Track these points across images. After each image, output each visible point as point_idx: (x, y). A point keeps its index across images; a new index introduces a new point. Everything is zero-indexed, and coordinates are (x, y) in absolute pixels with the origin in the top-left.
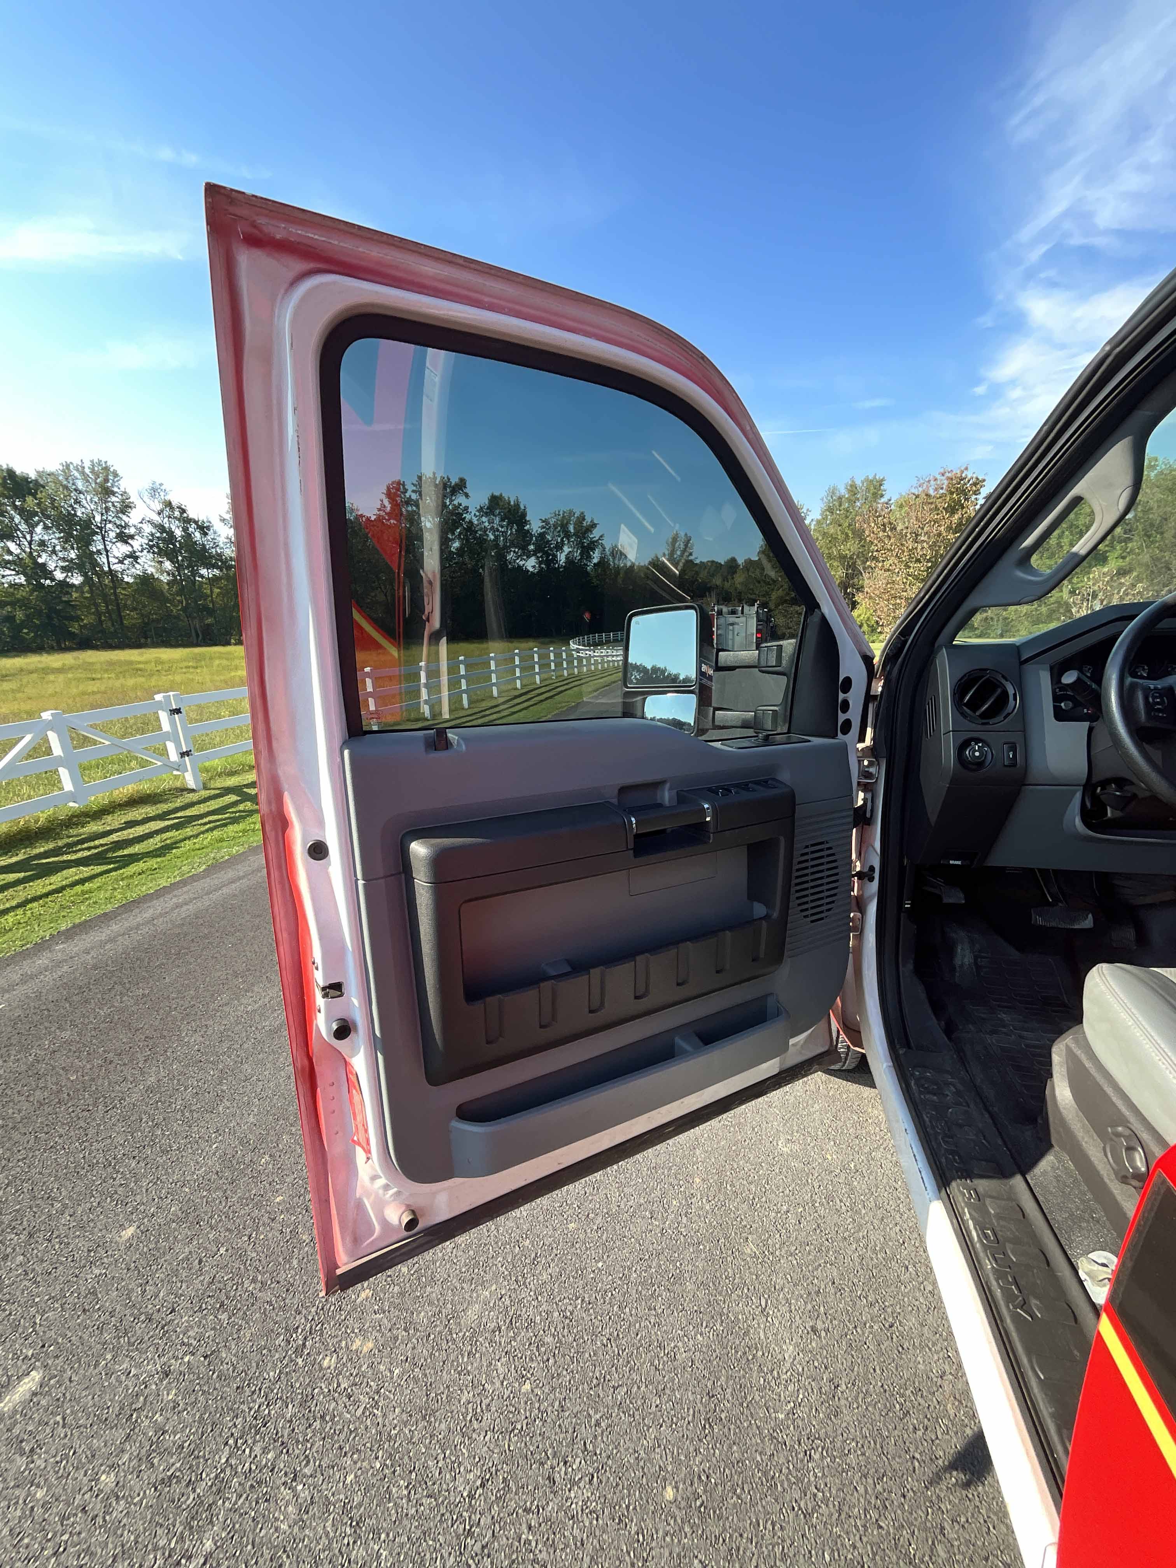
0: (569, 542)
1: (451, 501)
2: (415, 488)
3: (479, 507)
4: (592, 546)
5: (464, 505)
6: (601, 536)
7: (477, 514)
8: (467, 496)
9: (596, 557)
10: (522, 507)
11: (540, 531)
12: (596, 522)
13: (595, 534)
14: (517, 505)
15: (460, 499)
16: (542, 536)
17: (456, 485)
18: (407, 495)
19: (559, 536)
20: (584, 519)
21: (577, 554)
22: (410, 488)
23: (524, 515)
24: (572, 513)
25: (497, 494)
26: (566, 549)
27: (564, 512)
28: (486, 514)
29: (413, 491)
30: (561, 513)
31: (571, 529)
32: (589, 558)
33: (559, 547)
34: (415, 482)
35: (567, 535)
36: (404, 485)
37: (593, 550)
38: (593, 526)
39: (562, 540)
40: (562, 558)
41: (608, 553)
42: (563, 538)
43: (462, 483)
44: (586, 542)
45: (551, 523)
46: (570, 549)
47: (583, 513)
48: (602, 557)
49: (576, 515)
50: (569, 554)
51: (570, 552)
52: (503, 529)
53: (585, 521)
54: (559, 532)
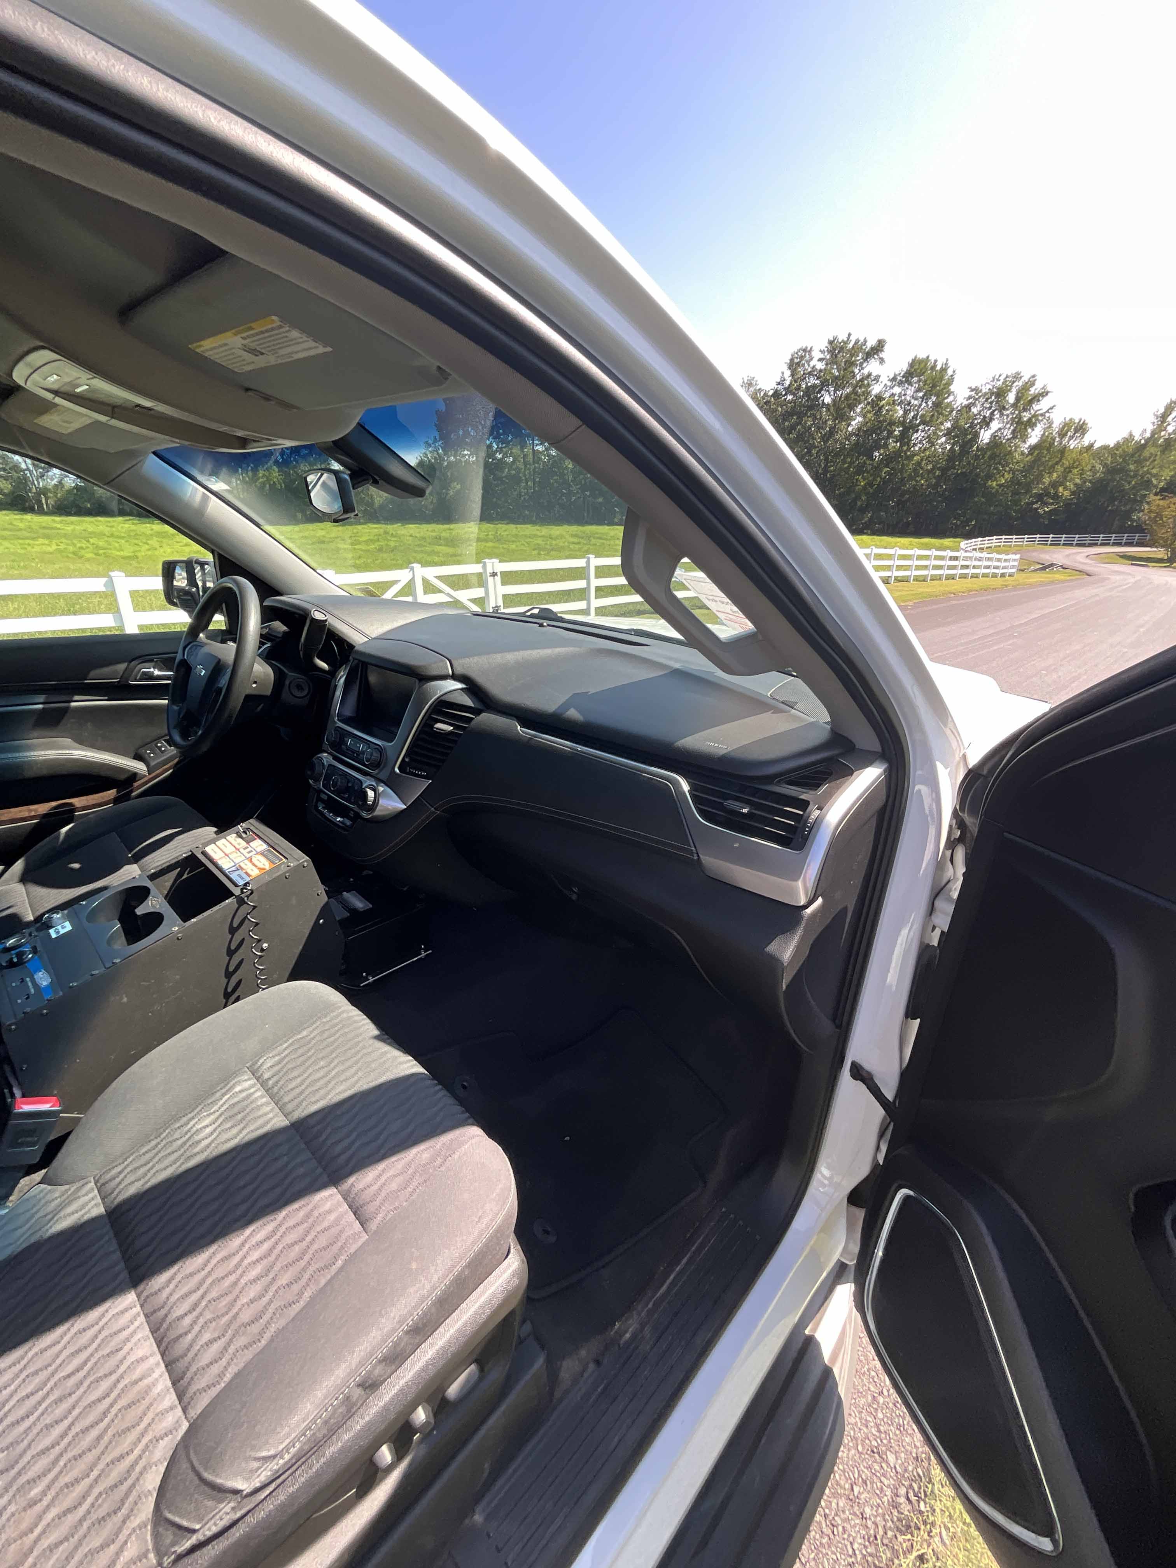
0: (1002, 414)
1: (862, 369)
2: (822, 356)
3: (891, 376)
4: (1034, 421)
5: (874, 374)
6: (1052, 408)
7: (889, 384)
8: (882, 361)
9: (1035, 436)
10: (950, 373)
11: (965, 402)
12: (1048, 389)
13: (1043, 405)
14: (944, 370)
15: (872, 367)
16: (966, 409)
17: (872, 349)
18: (812, 364)
19: (990, 408)
20: (1033, 384)
21: (1008, 434)
22: (817, 355)
23: (949, 382)
24: (1017, 376)
25: (922, 356)
26: (995, 425)
27: (1007, 377)
28: (901, 383)
29: (820, 360)
30: (1002, 379)
31: (1011, 398)
32: (1025, 437)
33: (986, 423)
34: (823, 348)
35: (1002, 407)
36: (811, 351)
37: (1034, 426)
39: (992, 414)
40: (985, 436)
41: (1055, 431)
42: (994, 411)
43: (880, 346)
44: (1026, 416)
45: (984, 391)
46: (1001, 426)
47: (1034, 376)
48: (1043, 435)
49: (1023, 379)
50: (996, 431)
51: (1000, 429)
52: (916, 402)
53: (1034, 388)
54: (991, 403)
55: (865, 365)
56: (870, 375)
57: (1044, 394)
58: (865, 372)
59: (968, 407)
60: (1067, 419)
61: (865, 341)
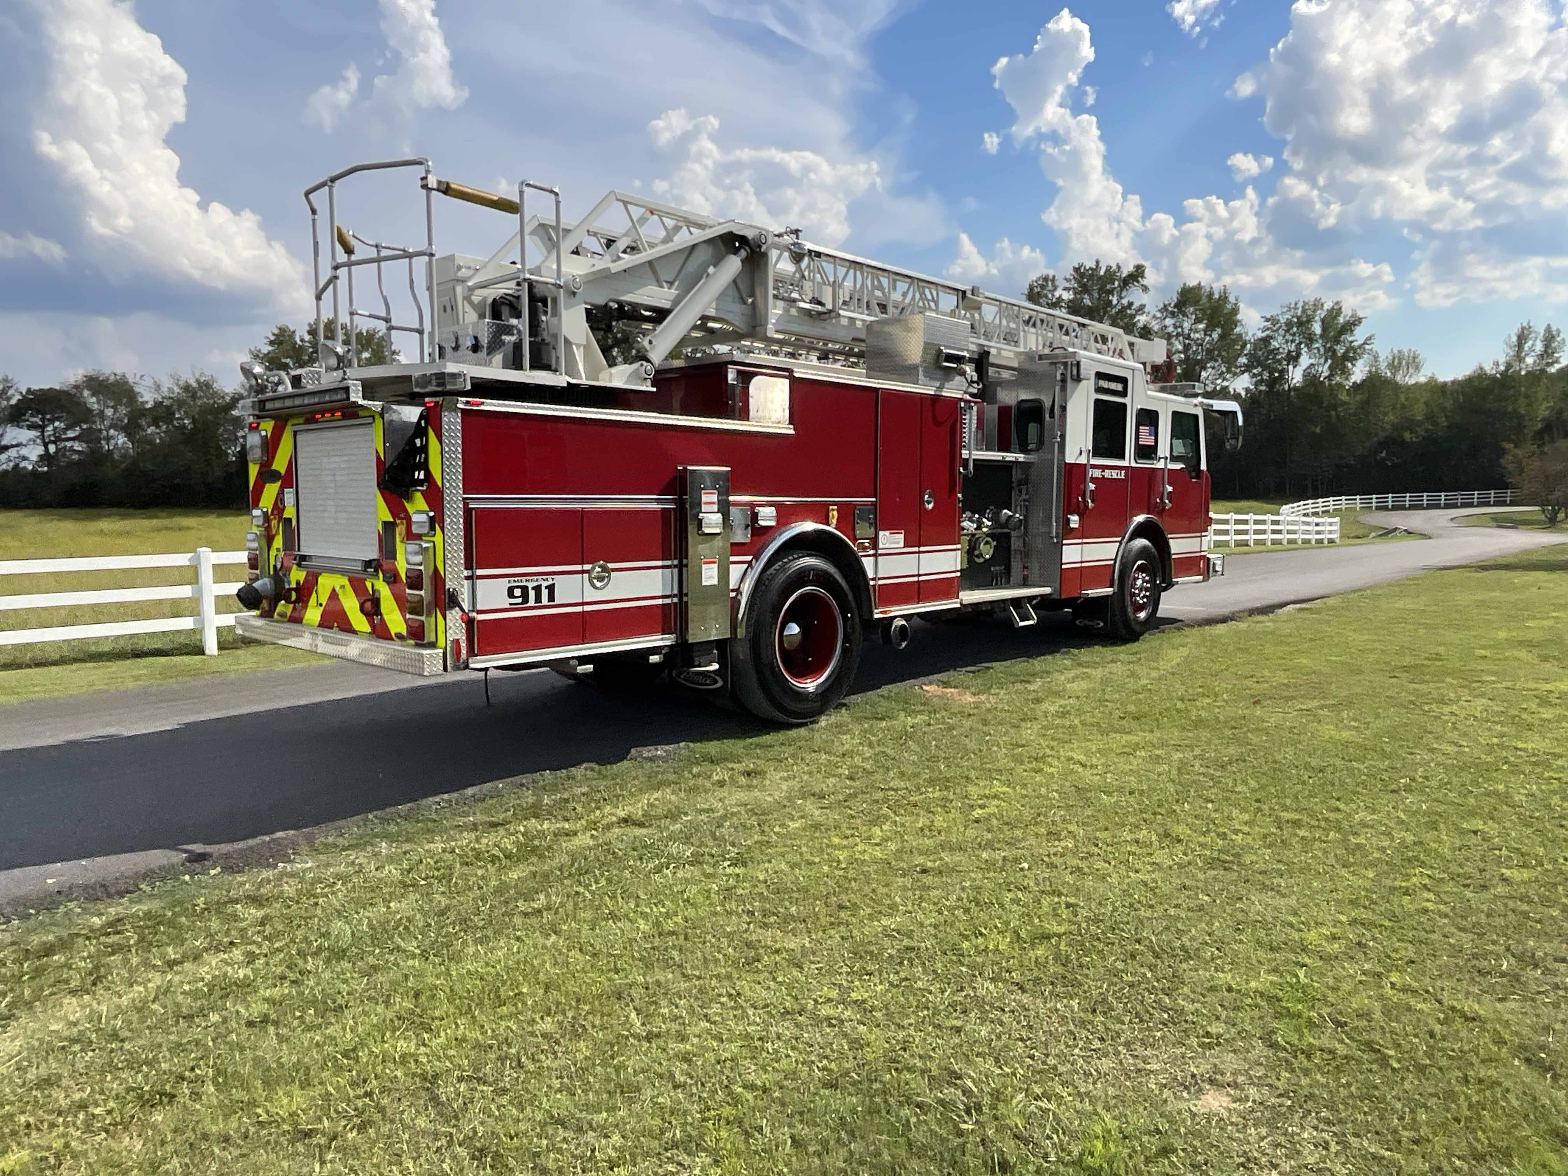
1: (1121, 298)
2: (1068, 285)
3: (1161, 306)
4: (1353, 354)
6: (1370, 338)
7: (1159, 315)
8: (1145, 289)
10: (1232, 299)
11: (1260, 335)
12: (1360, 317)
13: (1358, 336)
14: (1225, 298)
15: (1134, 296)
16: (1263, 342)
18: (1057, 294)
19: (1294, 341)
20: (1339, 312)
21: (1323, 370)
23: (1235, 311)
24: (1318, 304)
26: (1305, 361)
29: (1066, 289)
30: (1300, 305)
31: (1317, 328)
33: (1293, 358)
34: (1068, 277)
35: (1310, 339)
36: (1053, 280)
37: (1353, 360)
38: (1355, 322)
41: (1383, 366)
42: (1300, 343)
43: (1137, 274)
44: (1340, 350)
45: (1281, 321)
46: (1312, 361)
47: (1338, 303)
48: (1370, 372)
49: (1326, 307)
50: (1309, 368)
51: (1312, 365)
52: (1197, 335)
53: (1342, 315)
54: (1294, 334)
55: (1124, 294)
56: (1130, 304)
58: (1125, 302)
59: (1266, 341)
60: (1395, 351)
61: (1119, 267)
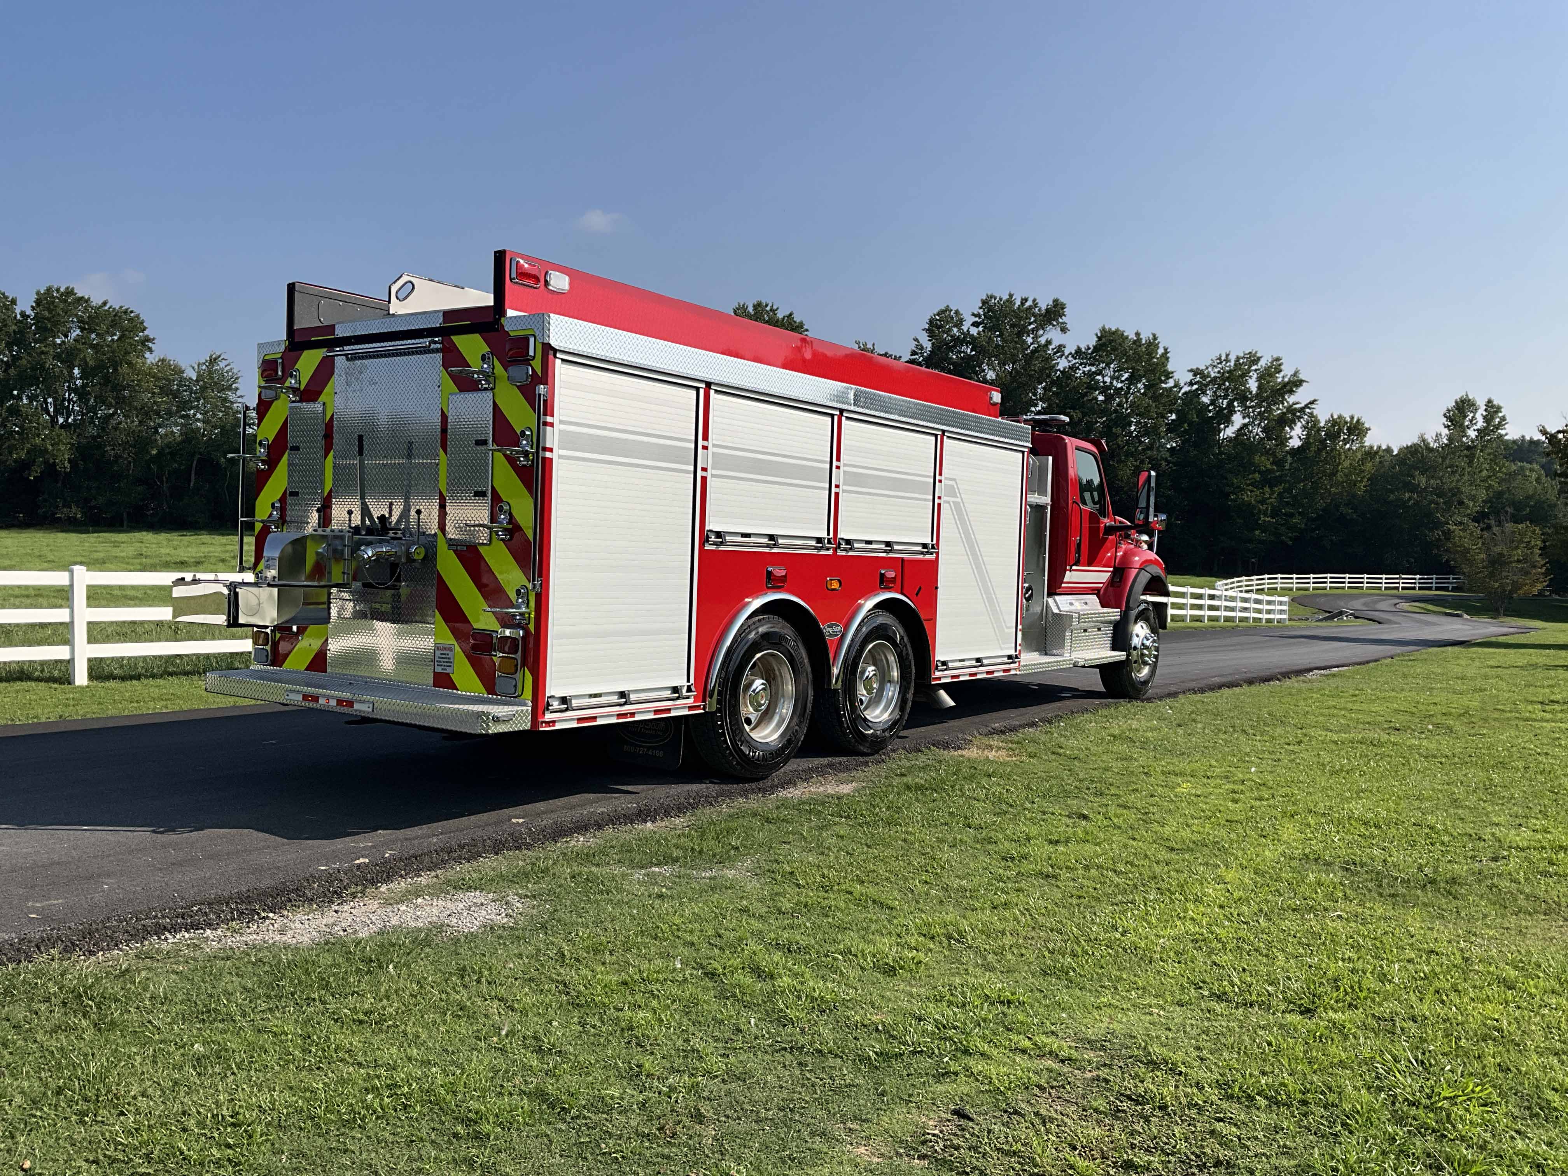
1: (1037, 336)
3: (1080, 348)
4: (1292, 416)
6: (1312, 400)
8: (1064, 330)
9: (1296, 436)
10: (1162, 349)
11: (1189, 388)
12: (1302, 376)
13: (1299, 397)
14: (1152, 345)
15: (1052, 335)
16: (1192, 397)
18: (962, 328)
19: (1225, 397)
20: (1278, 370)
21: (1257, 431)
23: (1163, 361)
24: (1254, 359)
25: (1115, 327)
26: (1238, 420)
28: (1093, 361)
29: (974, 324)
30: (1233, 358)
31: (1253, 385)
32: (1285, 440)
33: (1225, 417)
34: (976, 310)
35: (1243, 397)
36: (958, 314)
37: (1292, 423)
38: (1297, 382)
39: (1231, 404)
41: (1322, 430)
42: (1233, 400)
43: (1058, 309)
45: (1213, 375)
46: (1247, 420)
47: (1278, 359)
48: (1308, 435)
49: (1262, 362)
50: (1241, 428)
51: (1245, 426)
53: (1282, 374)
54: (1227, 389)
55: (1041, 332)
56: (1048, 345)
57: (1295, 383)
58: (1043, 340)
59: (1196, 395)
60: (1335, 417)
61: (1035, 301)
